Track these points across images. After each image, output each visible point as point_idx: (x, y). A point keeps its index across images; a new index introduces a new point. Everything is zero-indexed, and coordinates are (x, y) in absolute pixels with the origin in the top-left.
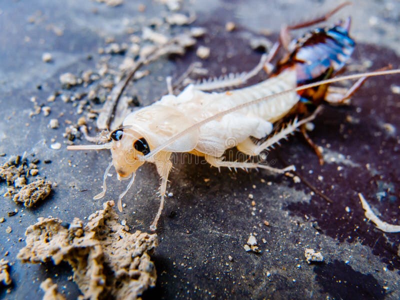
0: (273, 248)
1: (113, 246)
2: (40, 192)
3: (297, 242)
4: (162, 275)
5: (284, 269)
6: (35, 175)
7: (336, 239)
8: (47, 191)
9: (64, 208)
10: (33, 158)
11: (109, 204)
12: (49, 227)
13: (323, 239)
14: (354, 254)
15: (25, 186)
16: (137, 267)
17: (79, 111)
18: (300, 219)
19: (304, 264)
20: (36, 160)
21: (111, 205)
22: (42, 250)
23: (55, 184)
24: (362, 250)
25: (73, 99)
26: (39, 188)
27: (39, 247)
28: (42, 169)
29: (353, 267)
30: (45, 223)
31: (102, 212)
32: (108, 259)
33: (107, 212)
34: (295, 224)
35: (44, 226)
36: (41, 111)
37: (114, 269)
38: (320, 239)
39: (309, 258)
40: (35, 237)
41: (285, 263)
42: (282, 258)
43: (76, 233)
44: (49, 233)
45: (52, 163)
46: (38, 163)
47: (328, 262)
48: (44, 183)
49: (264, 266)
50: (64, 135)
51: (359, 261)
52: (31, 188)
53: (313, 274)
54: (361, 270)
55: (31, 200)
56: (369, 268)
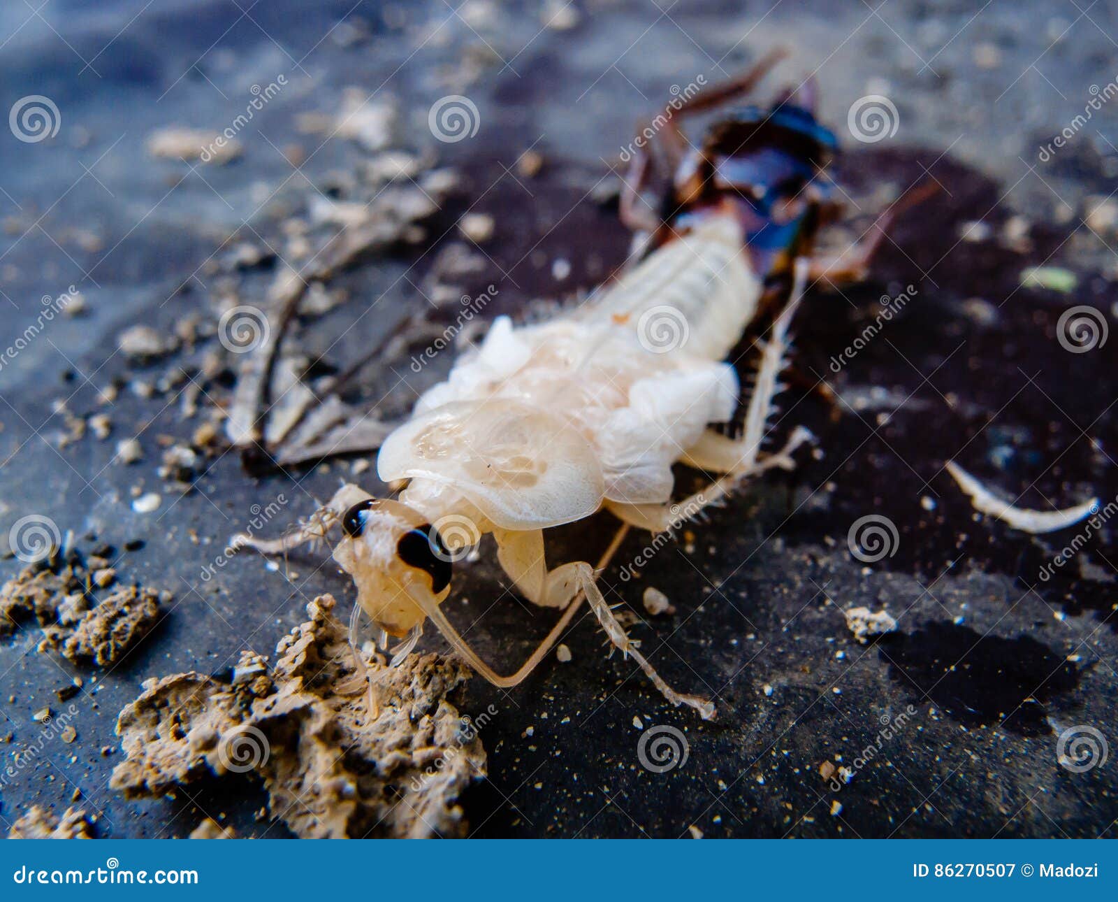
0: (766, 629)
1: (356, 707)
2: (133, 619)
3: (821, 600)
4: (497, 751)
5: (804, 670)
6: (110, 582)
7: (918, 575)
8: (150, 613)
9: (205, 648)
10: (94, 546)
11: (321, 604)
12: (177, 699)
13: (885, 582)
14: (971, 599)
15: (89, 613)
16: (430, 742)
17: (188, 409)
18: (814, 550)
19: (851, 649)
20: (103, 548)
21: (328, 604)
22: (172, 759)
23: (165, 595)
24: (990, 585)
25: (165, 385)
26: (126, 609)
27: (160, 755)
28: (123, 565)
29: (977, 628)
30: (164, 691)
31: (308, 626)
32: (351, 736)
33: (319, 623)
34: (805, 563)
35: (163, 697)
36: (88, 431)
37: (372, 757)
38: (878, 583)
39: (860, 629)
40: (143, 733)
41: (805, 655)
42: (794, 647)
43: (255, 689)
44: (181, 714)
45: (147, 547)
46: (108, 553)
47: (910, 630)
48: (137, 594)
49: (753, 674)
50: (163, 472)
51: (988, 611)
52: (107, 614)
53: (881, 666)
54: (999, 632)
55: (111, 642)
56: (1017, 621)
